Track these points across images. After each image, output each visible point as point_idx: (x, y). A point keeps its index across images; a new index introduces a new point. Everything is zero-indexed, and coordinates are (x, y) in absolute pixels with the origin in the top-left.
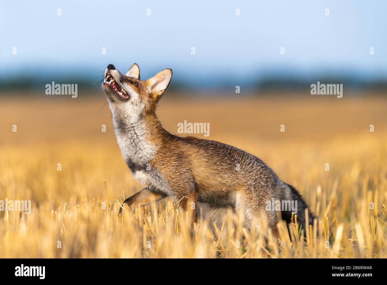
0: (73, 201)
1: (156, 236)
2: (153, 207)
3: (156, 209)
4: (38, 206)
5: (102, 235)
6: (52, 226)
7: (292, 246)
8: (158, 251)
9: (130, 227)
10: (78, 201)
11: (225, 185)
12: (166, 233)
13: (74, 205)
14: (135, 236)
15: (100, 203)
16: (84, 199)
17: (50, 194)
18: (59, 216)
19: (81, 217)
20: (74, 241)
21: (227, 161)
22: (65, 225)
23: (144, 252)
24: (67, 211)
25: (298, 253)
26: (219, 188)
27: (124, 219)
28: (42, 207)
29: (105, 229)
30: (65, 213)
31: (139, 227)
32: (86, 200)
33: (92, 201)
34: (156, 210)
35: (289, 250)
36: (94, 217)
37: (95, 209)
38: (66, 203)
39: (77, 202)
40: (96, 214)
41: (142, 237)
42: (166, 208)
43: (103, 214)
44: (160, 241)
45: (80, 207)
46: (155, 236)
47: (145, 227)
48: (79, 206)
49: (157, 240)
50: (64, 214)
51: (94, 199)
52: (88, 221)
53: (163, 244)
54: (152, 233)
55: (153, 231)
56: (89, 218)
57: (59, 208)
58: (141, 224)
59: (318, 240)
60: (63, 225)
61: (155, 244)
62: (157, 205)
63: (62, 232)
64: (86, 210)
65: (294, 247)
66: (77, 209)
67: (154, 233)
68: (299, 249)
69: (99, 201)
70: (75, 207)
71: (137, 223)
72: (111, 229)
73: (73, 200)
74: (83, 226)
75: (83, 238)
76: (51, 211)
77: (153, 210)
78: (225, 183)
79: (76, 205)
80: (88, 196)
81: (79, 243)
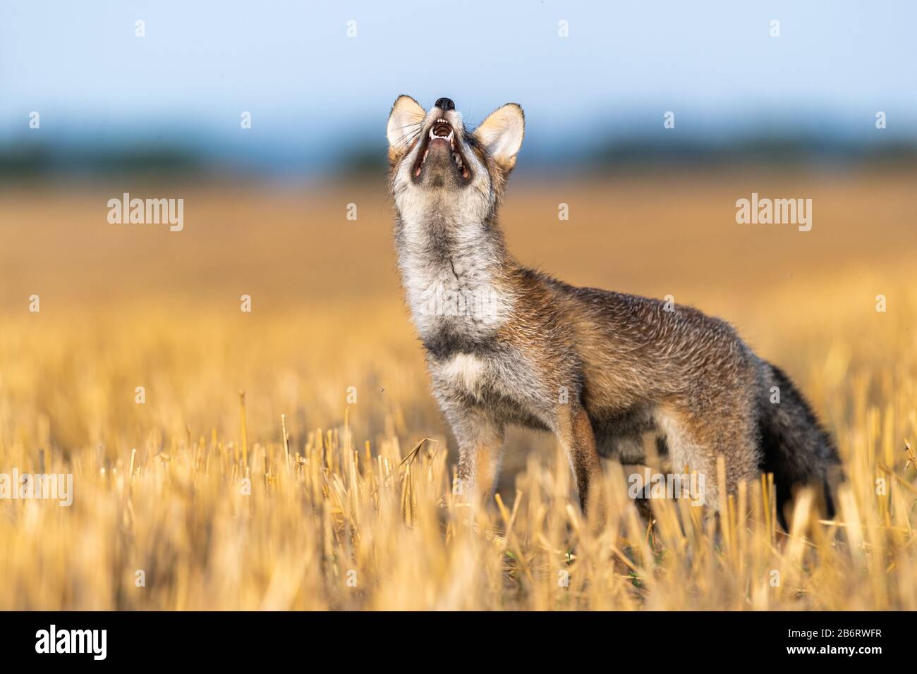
0: (152, 444)
1: (355, 527)
2: (348, 456)
3: (355, 461)
4: (67, 458)
5: (223, 525)
6: (102, 507)
7: (686, 547)
8: (359, 562)
9: (293, 507)
10: (165, 444)
11: (630, 393)
12: (380, 520)
13: (155, 455)
14: (306, 528)
15: (217, 448)
16: (178, 439)
17: (96, 429)
18: (119, 482)
19: (174, 485)
20: (156, 543)
21: (634, 333)
22: (132, 502)
23: (326, 565)
24: (139, 469)
25: (703, 561)
26: (618, 401)
27: (276, 486)
28: (76, 460)
29: (232, 512)
30: (133, 474)
31: (313, 506)
32: (182, 441)
33: (198, 444)
34: (354, 464)
35: (679, 555)
36: (204, 483)
37: (205, 463)
38: (134, 450)
39: (163, 447)
40: (207, 475)
41: (322, 532)
42: (380, 457)
43: (225, 475)
44: (364, 540)
45: (170, 459)
46: (352, 526)
47: (328, 505)
48: (166, 456)
49: (358, 535)
50: (130, 477)
51: (202, 440)
52: (190, 493)
53: (374, 544)
54: (346, 521)
55: (348, 516)
56: (192, 485)
57: (120, 462)
58: (318, 499)
59: (748, 529)
60: (130, 504)
61: (354, 546)
62: (357, 452)
63: (126, 520)
64: (185, 465)
65: (690, 547)
66: (162, 464)
67: (350, 521)
68: (705, 554)
69: (214, 442)
70: (157, 459)
71: (308, 496)
72: (247, 513)
73: (152, 442)
74: (177, 506)
75: (178, 535)
76: (98, 470)
77: (348, 464)
78: (631, 389)
79: (158, 454)
80: (189, 433)
81: (169, 546)
